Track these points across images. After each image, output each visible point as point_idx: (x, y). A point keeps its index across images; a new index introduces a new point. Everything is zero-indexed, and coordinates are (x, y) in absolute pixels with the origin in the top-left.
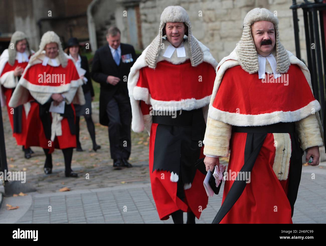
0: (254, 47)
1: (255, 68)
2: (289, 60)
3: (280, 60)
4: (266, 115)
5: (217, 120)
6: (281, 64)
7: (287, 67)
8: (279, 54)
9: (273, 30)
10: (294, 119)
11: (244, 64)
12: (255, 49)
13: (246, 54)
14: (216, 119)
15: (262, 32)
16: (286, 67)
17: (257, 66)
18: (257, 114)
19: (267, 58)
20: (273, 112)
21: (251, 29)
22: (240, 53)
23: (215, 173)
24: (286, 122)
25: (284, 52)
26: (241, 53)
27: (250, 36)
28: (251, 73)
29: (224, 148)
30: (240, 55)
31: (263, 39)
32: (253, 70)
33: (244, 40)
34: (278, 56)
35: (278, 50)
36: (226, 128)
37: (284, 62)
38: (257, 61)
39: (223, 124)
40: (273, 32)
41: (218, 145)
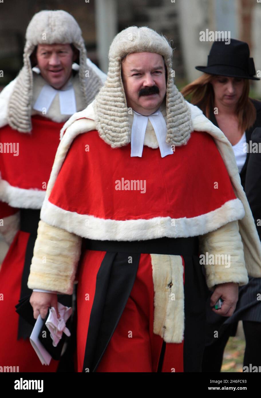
0: (124, 100)
1: (123, 137)
2: (192, 122)
3: (173, 121)
4: (140, 222)
5: (54, 226)
6: (175, 129)
7: (187, 135)
8: (171, 111)
9: (161, 68)
10: (194, 232)
11: (104, 128)
12: (126, 103)
13: (109, 112)
14: (53, 224)
15: (141, 73)
16: (185, 135)
17: (126, 135)
18: (124, 220)
19: (151, 118)
20: (152, 217)
21: (122, 67)
22: (99, 109)
23: (48, 320)
24: (176, 237)
25: (183, 107)
26: (101, 109)
27: (119, 80)
28: (115, 146)
29: (64, 278)
30: (100, 113)
31: (142, 85)
32: (119, 141)
33: (109, 87)
34: (168, 115)
35: (168, 105)
36: (69, 241)
37: (181, 127)
38: (126, 126)
39: (66, 233)
40: (160, 72)
41: (54, 271)
